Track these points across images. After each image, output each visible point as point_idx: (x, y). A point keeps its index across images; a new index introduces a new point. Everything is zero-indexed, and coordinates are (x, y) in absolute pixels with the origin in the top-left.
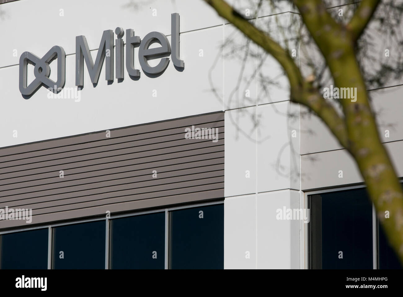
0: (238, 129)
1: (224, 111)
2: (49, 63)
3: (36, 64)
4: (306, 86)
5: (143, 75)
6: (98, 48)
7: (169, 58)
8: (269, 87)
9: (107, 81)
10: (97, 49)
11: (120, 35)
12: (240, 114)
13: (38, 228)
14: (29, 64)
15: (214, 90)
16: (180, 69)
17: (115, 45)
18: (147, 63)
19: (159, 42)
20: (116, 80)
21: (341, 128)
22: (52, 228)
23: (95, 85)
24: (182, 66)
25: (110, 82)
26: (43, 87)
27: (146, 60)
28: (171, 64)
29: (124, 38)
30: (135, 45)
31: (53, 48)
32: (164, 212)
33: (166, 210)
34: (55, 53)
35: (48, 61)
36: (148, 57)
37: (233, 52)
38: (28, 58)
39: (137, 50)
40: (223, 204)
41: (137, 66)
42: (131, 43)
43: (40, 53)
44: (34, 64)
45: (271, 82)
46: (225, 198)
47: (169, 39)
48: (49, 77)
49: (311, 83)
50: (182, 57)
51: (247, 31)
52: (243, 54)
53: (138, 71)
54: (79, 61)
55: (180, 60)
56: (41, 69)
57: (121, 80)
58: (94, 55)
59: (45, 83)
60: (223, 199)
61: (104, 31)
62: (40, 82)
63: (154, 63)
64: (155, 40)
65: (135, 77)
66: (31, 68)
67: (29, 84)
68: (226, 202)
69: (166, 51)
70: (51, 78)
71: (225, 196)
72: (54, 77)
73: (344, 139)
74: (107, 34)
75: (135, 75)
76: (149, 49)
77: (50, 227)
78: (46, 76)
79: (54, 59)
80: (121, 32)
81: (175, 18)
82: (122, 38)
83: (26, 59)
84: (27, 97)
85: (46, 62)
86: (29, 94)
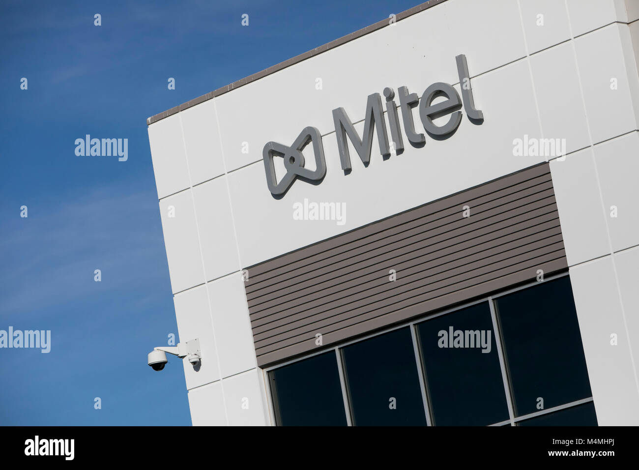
1: (547, 161)
2: (301, 150)
3: (284, 154)
5: (428, 139)
6: (364, 118)
7: (461, 112)
9: (382, 156)
10: (363, 120)
11: (390, 97)
13: (321, 352)
14: (274, 157)
16: (478, 121)
18: (432, 123)
19: (445, 95)
22: (340, 349)
23: (366, 164)
24: (481, 117)
25: (386, 156)
26: (298, 181)
27: (430, 119)
28: (465, 119)
29: (397, 100)
30: (413, 104)
31: (304, 131)
32: (488, 301)
33: (490, 299)
34: (307, 136)
35: (300, 148)
36: (432, 116)
38: (273, 149)
39: (416, 111)
40: (569, 276)
41: (419, 128)
42: (407, 104)
43: (288, 140)
46: (570, 268)
47: (458, 88)
48: (304, 167)
50: (478, 106)
53: (422, 135)
55: (478, 111)
56: (292, 159)
57: (400, 151)
58: (360, 129)
59: (301, 175)
60: (567, 269)
61: (369, 96)
62: (295, 174)
63: (441, 122)
64: (439, 93)
65: (419, 144)
66: (278, 161)
68: (572, 273)
69: (456, 104)
70: (306, 167)
71: (568, 266)
72: (311, 165)
74: (374, 99)
75: (419, 140)
76: (432, 105)
77: (336, 348)
78: (300, 166)
79: (307, 143)
80: (391, 92)
81: (461, 61)
82: (394, 100)
83: (272, 151)
84: (278, 196)
85: (298, 149)
86: (282, 191)
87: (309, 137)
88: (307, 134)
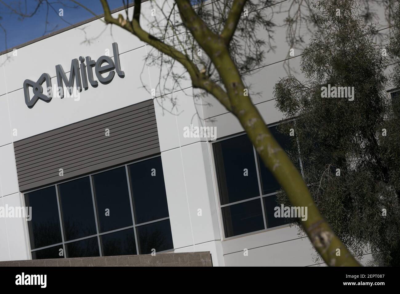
0: (163, 108)
1: (153, 99)
2: (41, 84)
4: (201, 76)
5: (99, 83)
6: (70, 71)
7: (114, 71)
8: (179, 80)
10: (69, 72)
11: (82, 61)
12: (163, 99)
13: (49, 186)
14: (29, 87)
15: (144, 87)
16: (122, 76)
17: (80, 67)
18: (101, 76)
19: (107, 62)
20: (83, 89)
21: (226, 99)
22: (57, 185)
24: (123, 74)
26: (39, 100)
27: (100, 73)
28: (116, 74)
29: (85, 63)
30: (93, 65)
31: (42, 75)
32: (125, 166)
33: (126, 165)
34: (44, 78)
36: (101, 72)
37: (153, 61)
38: (28, 83)
39: (94, 68)
40: (161, 156)
41: (95, 78)
42: (90, 65)
43: (35, 79)
44: (32, 86)
45: (179, 77)
46: (161, 153)
47: (113, 59)
48: (42, 93)
49: (204, 73)
50: (123, 69)
51: (160, 47)
52: (160, 62)
53: (96, 81)
54: (59, 81)
55: (121, 71)
56: (37, 89)
57: (86, 89)
58: (68, 76)
59: (41, 97)
60: (160, 153)
61: (72, 60)
62: (37, 97)
63: (105, 75)
64: (104, 61)
65: (95, 85)
66: (31, 89)
67: (31, 99)
68: (162, 155)
69: (112, 67)
71: (161, 151)
72: (45, 92)
73: (229, 105)
74: (74, 62)
75: (95, 84)
76: (101, 67)
78: (40, 92)
79: (44, 81)
80: (82, 59)
81: (115, 46)
82: (84, 63)
83: (28, 84)
84: (30, 107)
85: (39, 84)
86: (32, 105)
87: (45, 78)
88: (43, 77)
